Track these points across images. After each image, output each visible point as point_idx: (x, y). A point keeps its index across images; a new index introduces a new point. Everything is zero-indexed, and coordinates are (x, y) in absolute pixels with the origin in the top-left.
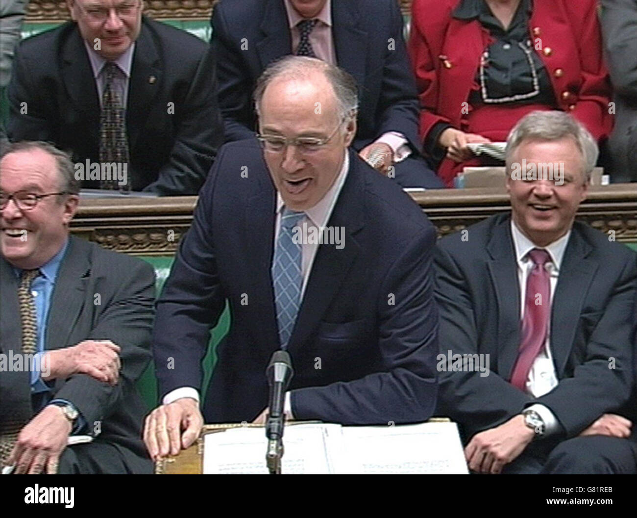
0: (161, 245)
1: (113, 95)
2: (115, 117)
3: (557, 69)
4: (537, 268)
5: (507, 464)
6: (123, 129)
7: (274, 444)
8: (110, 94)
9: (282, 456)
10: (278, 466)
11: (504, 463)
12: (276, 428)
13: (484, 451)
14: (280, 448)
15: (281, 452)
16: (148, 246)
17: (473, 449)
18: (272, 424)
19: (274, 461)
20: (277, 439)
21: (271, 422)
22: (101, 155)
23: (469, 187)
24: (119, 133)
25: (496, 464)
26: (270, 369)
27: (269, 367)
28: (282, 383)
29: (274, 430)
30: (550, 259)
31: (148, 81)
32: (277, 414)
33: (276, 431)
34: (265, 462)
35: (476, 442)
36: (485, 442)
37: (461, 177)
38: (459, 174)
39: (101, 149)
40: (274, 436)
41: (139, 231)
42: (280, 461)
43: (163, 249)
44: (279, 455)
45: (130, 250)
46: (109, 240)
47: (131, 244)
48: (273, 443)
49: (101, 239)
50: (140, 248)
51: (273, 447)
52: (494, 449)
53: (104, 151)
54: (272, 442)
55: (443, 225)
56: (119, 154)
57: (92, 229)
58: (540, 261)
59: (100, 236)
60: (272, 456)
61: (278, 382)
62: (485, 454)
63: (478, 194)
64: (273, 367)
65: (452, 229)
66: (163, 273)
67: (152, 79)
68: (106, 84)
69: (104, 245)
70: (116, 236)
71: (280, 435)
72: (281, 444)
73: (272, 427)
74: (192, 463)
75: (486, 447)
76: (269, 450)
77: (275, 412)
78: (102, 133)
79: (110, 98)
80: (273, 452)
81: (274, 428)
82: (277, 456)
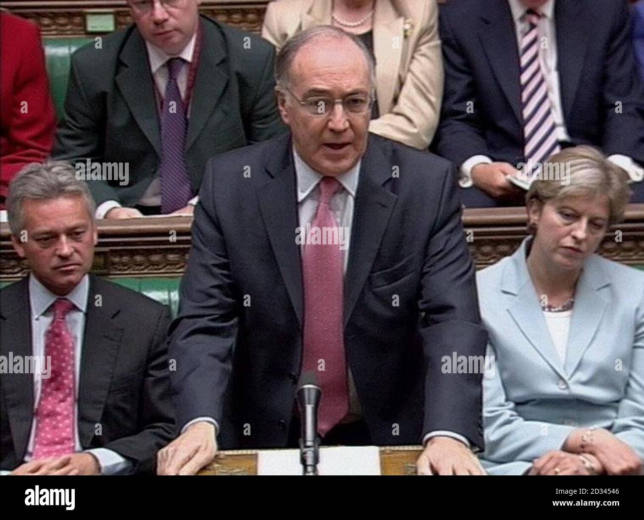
0: (178, 266)
16: (164, 267)
18: (307, 455)
33: (311, 462)
40: (310, 468)
41: (155, 252)
45: (145, 271)
46: (124, 261)
47: (147, 264)
49: (116, 260)
50: (156, 269)
59: (116, 256)
69: (119, 266)
70: (131, 257)
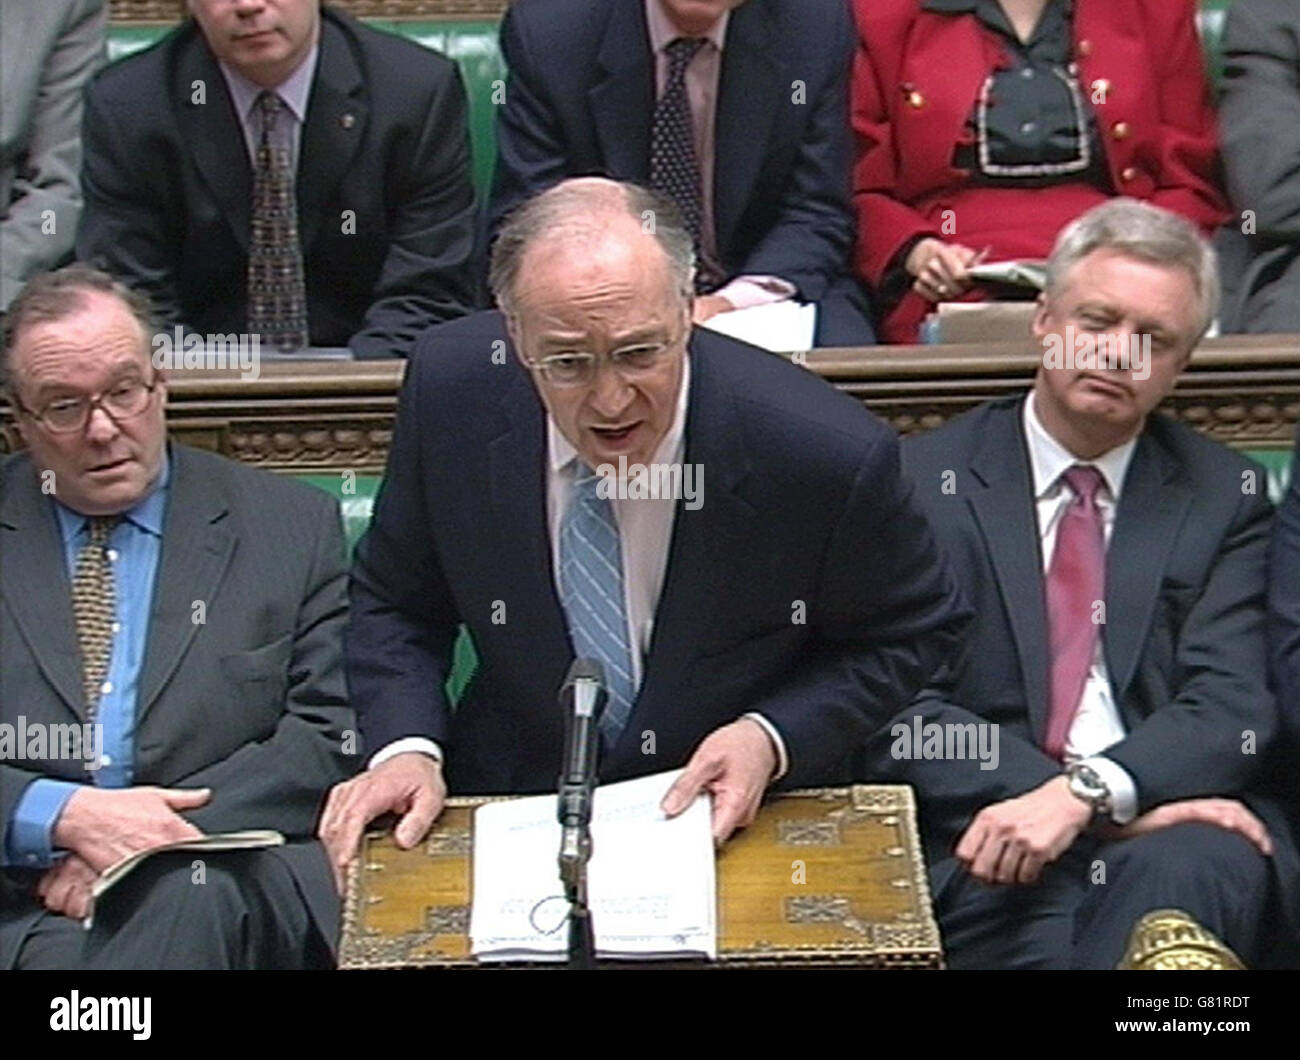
0: (357, 453)
1: (274, 154)
2: (279, 199)
3: (1118, 122)
4: (1082, 503)
5: (1049, 864)
6: (293, 222)
7: (573, 836)
8: (268, 152)
9: (589, 857)
10: (581, 878)
11: (1043, 860)
12: (577, 802)
13: (1004, 838)
14: (585, 843)
15: (587, 851)
16: (331, 454)
17: (981, 836)
18: (571, 797)
19: (573, 867)
20: (579, 826)
21: (568, 793)
22: (252, 270)
23: (948, 343)
24: (285, 229)
25: (1029, 864)
26: (565, 692)
27: (564, 688)
28: (589, 719)
29: (573, 808)
30: (1102, 483)
31: (341, 124)
32: (579, 778)
33: (576, 810)
34: (556, 871)
35: (987, 823)
36: (1005, 822)
37: (933, 323)
38: (930, 316)
39: (253, 260)
40: (574, 820)
41: (313, 426)
42: (585, 868)
43: (361, 461)
44: (584, 857)
45: (295, 463)
46: (256, 443)
47: (299, 450)
48: (572, 834)
49: (241, 441)
50: (314, 459)
51: (571, 842)
52: (1021, 834)
53: (259, 263)
54: (569, 831)
55: (900, 415)
56: (286, 271)
57: (224, 421)
58: (1085, 490)
59: (240, 435)
60: (570, 857)
61: (580, 718)
62: (1006, 845)
63: (966, 355)
64: (572, 688)
65: (917, 421)
66: (359, 509)
67: (349, 120)
68: (260, 133)
69: (247, 453)
70: (269, 436)
71: (585, 818)
72: (588, 836)
73: (570, 802)
74: (417, 873)
75: (1007, 830)
76: (563, 848)
77: (576, 773)
78: (253, 227)
79: (268, 160)
80: (572, 851)
81: (573, 804)
82: (578, 860)
